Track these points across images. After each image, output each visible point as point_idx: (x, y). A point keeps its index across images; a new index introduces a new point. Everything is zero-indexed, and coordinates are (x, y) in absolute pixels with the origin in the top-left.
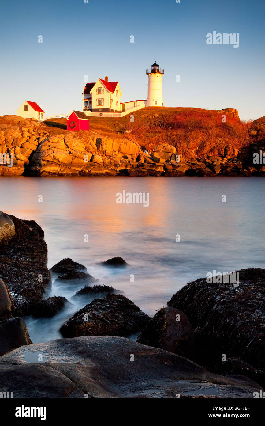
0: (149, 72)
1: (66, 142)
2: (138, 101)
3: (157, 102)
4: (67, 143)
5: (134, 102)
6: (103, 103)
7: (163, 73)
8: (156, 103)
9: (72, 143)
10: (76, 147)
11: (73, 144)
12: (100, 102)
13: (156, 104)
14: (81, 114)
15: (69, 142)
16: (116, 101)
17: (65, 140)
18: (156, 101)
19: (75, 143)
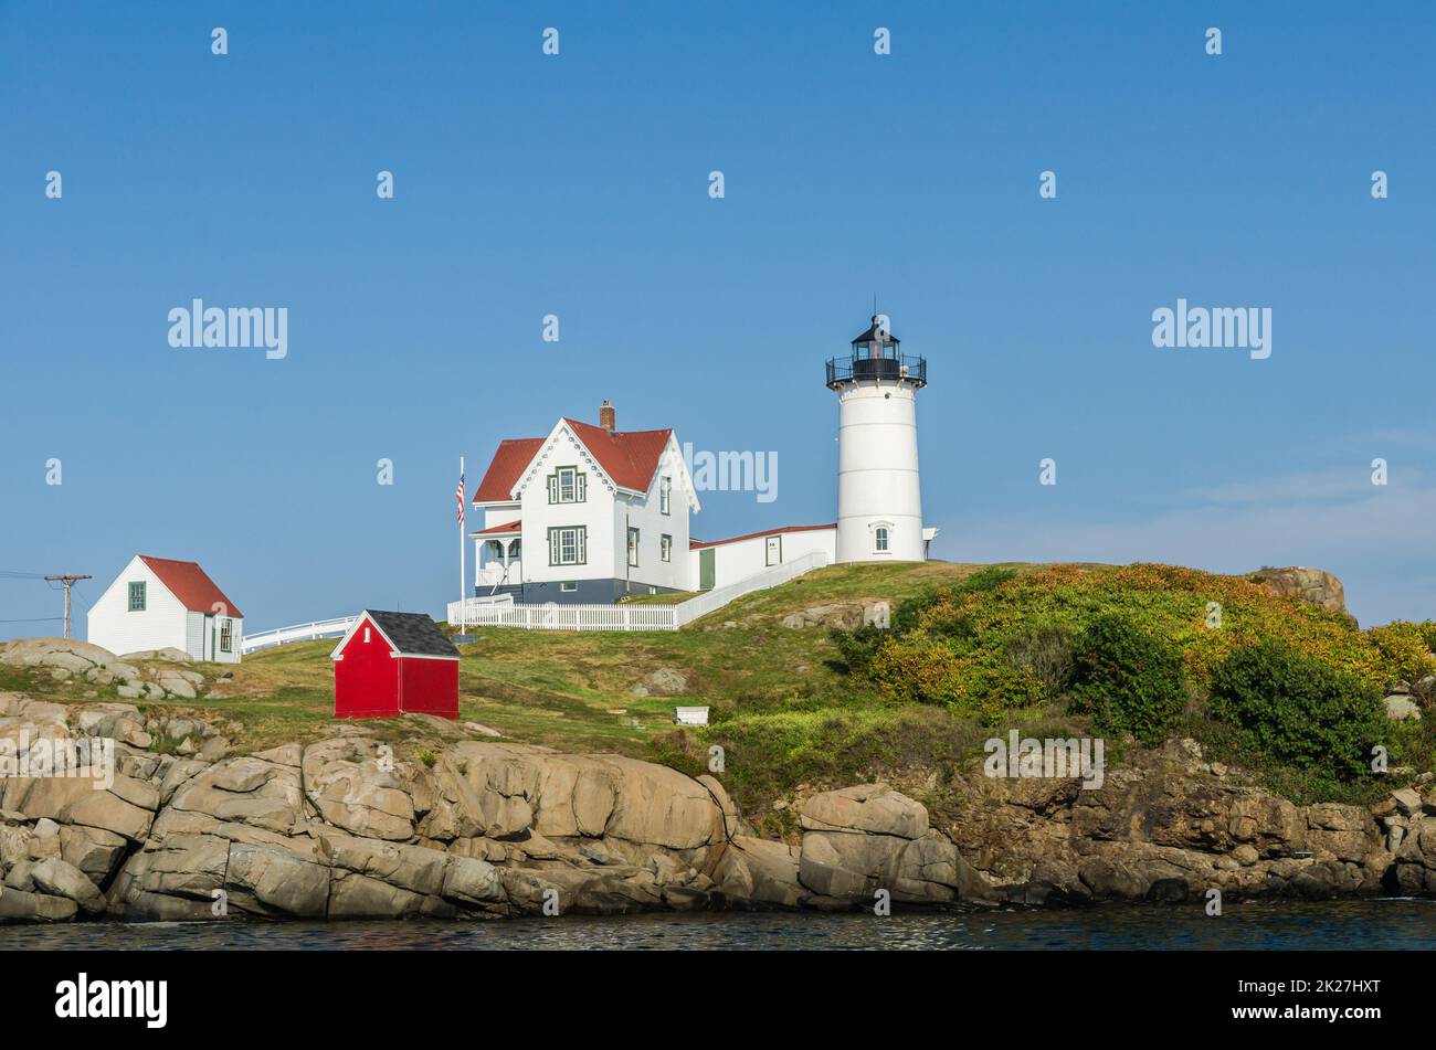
0: (840, 375)
1: (310, 785)
2: (784, 535)
3: (891, 538)
4: (315, 795)
5: (763, 539)
6: (584, 550)
7: (917, 382)
8: (882, 543)
9: (344, 792)
10: (366, 812)
11: (346, 799)
12: (568, 542)
13: (885, 548)
14: (414, 628)
15: (325, 784)
16: (665, 536)
17: (307, 778)
18: (885, 531)
19: (357, 794)
